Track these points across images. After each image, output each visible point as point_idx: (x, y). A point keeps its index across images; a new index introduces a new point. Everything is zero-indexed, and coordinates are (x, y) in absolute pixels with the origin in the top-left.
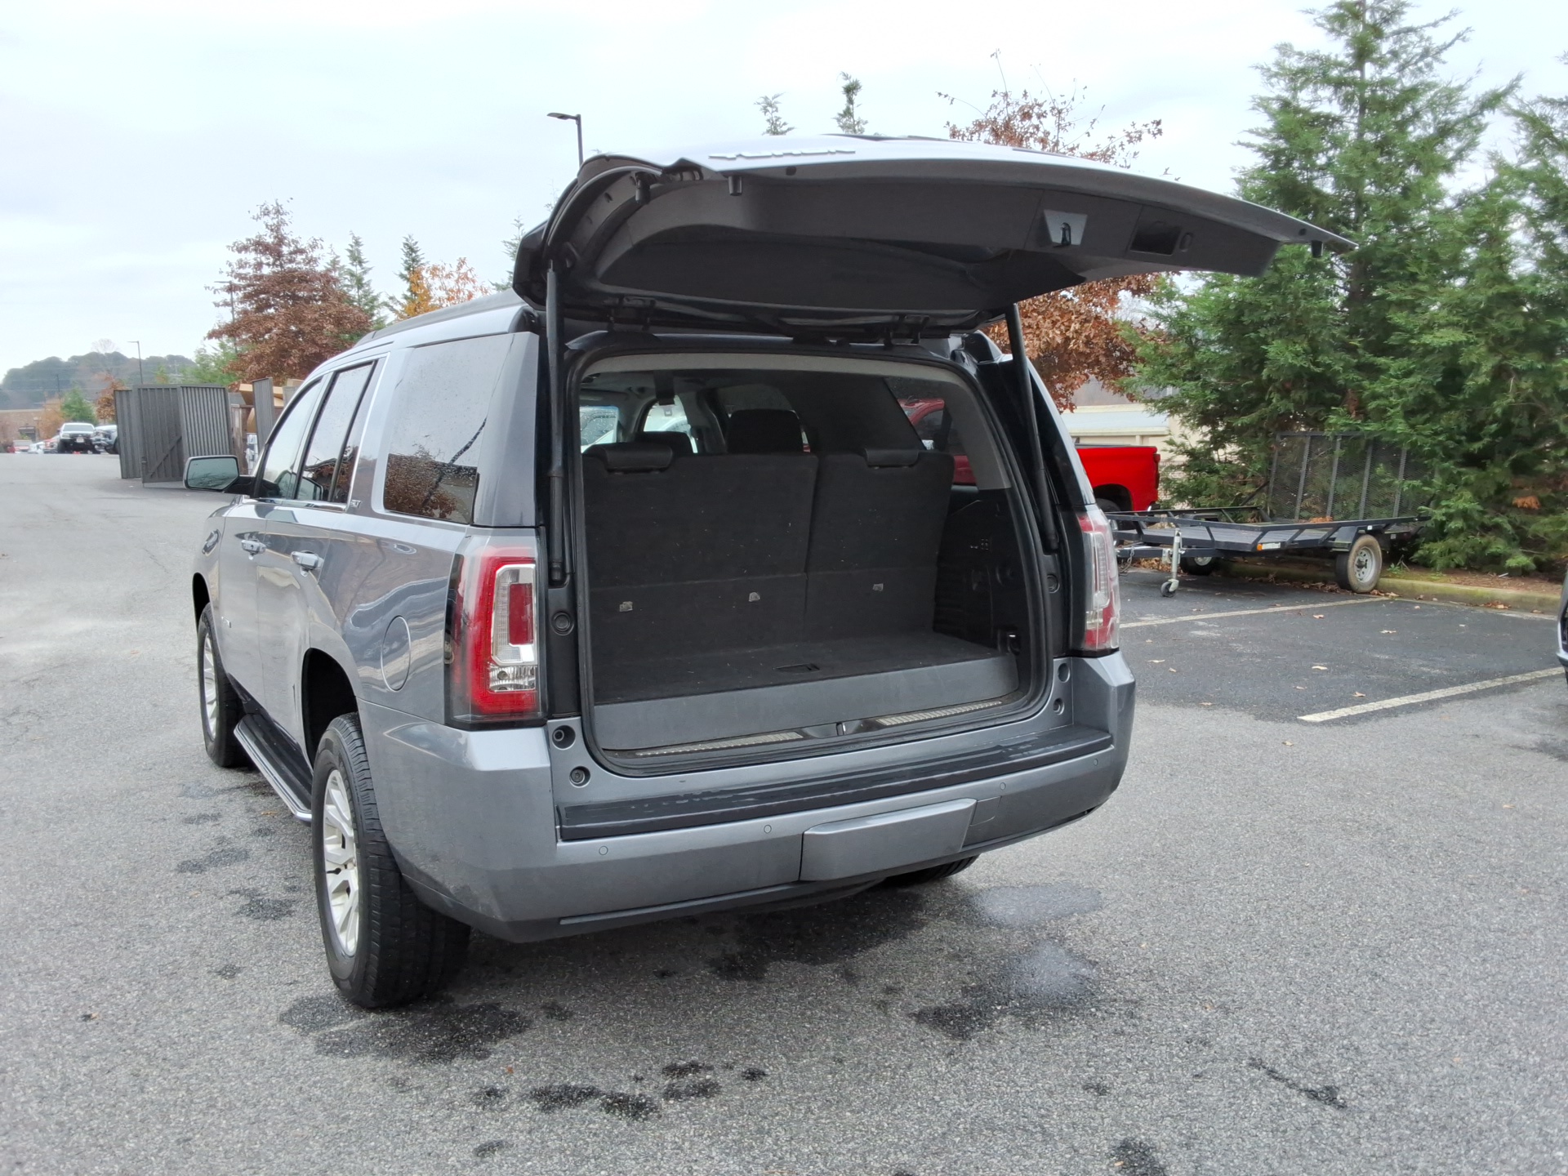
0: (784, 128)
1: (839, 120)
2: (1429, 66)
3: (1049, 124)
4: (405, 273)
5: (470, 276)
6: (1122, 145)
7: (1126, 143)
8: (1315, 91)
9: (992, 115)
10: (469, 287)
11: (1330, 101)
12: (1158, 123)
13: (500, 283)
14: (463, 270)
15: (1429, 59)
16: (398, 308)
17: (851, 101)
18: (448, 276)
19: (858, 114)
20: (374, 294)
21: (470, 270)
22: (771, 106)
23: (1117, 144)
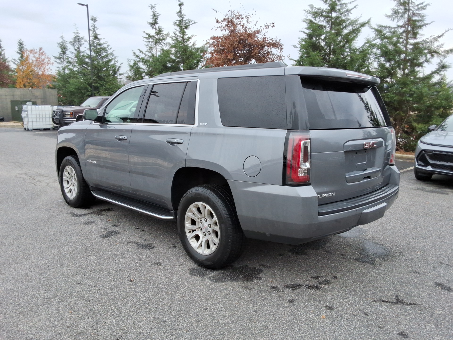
0: (158, 15)
1: (177, 14)
2: (348, 14)
3: (244, 21)
4: (19, 51)
5: (44, 54)
6: (264, 29)
7: (265, 28)
8: (319, 18)
9: (227, 17)
10: (43, 57)
11: (323, 21)
12: (274, 23)
13: (56, 56)
14: (41, 51)
15: (348, 12)
16: (16, 63)
17: (181, 8)
18: (36, 53)
19: (183, 12)
20: (6, 58)
21: (44, 52)
22: (153, 7)
23: (263, 28)
